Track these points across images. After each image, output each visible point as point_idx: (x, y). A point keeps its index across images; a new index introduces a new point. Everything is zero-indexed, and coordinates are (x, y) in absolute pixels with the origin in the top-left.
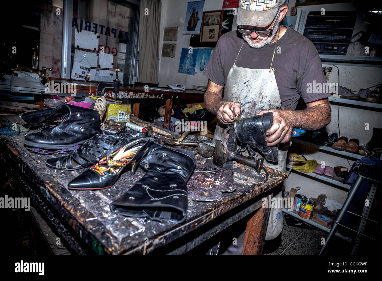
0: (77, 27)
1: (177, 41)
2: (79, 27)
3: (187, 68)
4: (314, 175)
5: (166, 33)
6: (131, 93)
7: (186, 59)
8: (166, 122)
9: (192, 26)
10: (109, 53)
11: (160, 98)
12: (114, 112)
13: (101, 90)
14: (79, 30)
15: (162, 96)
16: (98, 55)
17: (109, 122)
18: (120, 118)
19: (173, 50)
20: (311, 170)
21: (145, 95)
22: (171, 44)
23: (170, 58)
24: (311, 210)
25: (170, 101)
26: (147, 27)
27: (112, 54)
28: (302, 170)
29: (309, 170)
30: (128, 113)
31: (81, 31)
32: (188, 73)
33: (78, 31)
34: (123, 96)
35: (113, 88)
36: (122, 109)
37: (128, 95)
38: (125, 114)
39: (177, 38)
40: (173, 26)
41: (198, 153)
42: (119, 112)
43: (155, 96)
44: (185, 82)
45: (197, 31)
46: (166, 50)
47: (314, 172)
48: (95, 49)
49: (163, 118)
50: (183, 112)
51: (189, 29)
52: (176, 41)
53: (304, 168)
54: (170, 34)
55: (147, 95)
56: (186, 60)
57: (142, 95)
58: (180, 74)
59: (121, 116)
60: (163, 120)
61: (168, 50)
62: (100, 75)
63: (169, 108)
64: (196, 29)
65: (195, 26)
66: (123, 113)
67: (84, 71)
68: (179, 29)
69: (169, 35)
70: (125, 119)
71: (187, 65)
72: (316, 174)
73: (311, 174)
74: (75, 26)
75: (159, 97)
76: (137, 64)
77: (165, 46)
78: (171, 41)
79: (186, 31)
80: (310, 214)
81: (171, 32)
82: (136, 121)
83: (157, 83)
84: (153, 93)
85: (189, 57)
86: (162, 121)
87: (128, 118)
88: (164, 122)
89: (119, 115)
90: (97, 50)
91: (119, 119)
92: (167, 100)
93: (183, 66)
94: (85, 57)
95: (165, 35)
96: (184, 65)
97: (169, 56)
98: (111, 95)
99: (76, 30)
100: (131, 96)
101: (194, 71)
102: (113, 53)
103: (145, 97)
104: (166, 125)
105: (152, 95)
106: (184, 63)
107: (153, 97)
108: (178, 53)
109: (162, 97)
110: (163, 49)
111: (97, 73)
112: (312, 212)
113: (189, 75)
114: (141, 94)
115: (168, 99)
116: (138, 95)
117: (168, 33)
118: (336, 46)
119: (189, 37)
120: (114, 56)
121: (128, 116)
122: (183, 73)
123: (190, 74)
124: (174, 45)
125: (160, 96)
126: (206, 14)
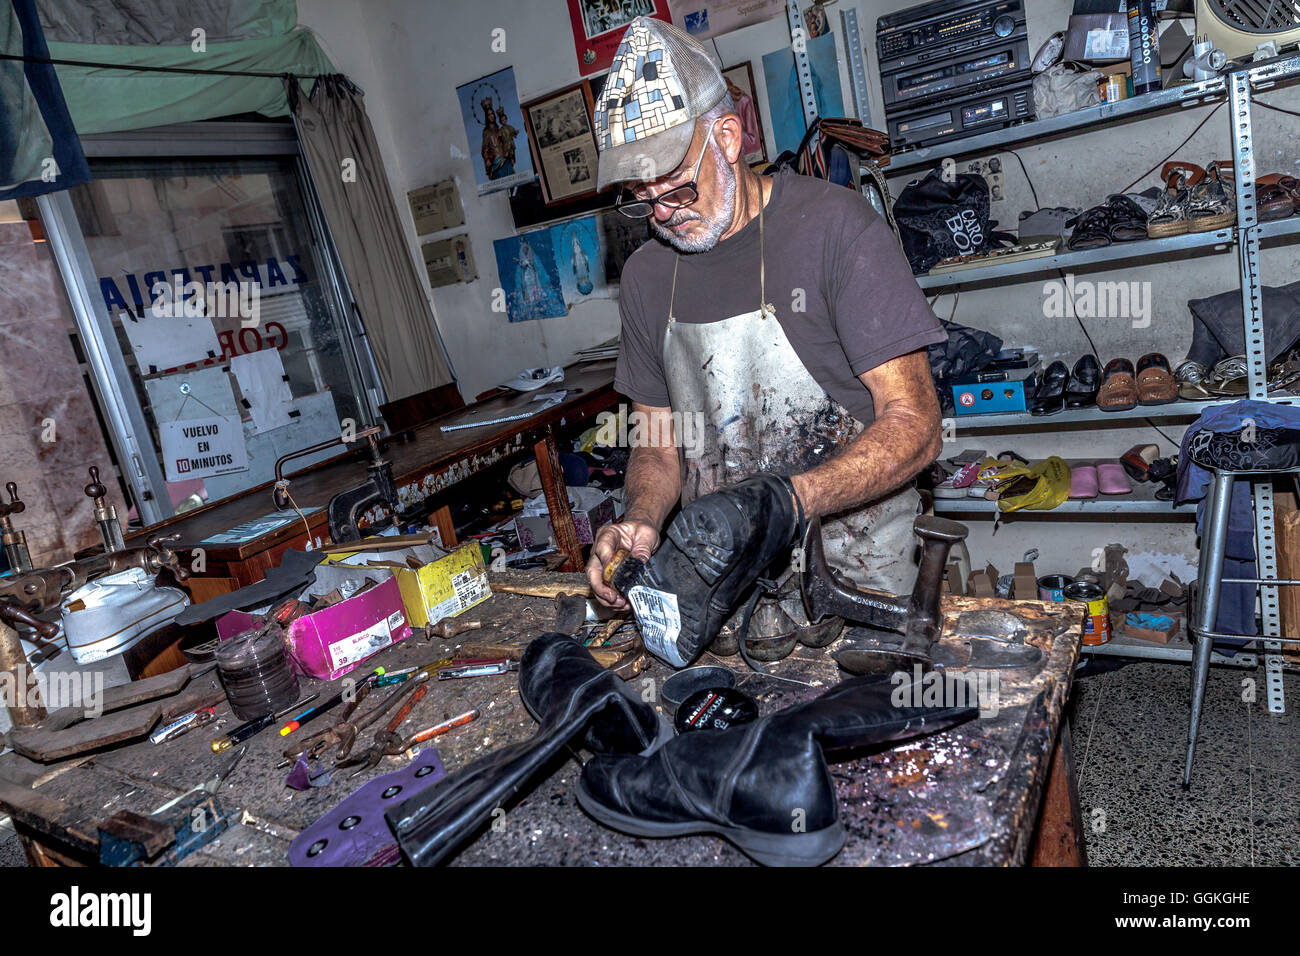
0: (124, 306)
1: (467, 222)
2: (132, 305)
3: (532, 299)
4: (1075, 507)
5: (420, 208)
6: (429, 479)
7: (519, 270)
8: (559, 513)
9: (499, 160)
10: (260, 348)
11: (514, 449)
12: (439, 589)
13: (345, 520)
14: (135, 313)
15: (518, 441)
16: (226, 369)
17: (442, 630)
18: (464, 598)
19: (462, 256)
21: (470, 462)
22: (450, 239)
23: (464, 284)
24: (1105, 613)
25: (547, 444)
27: (273, 346)
28: (1034, 507)
29: (1054, 495)
30: (479, 571)
31: (141, 314)
32: (544, 315)
33: (133, 318)
34: (407, 499)
35: (378, 493)
36: (458, 566)
37: (420, 488)
38: (473, 577)
39: (463, 213)
40: (432, 180)
42: (453, 578)
43: (500, 450)
44: (544, 345)
45: (523, 172)
46: (438, 265)
47: (1070, 498)
48: (211, 354)
49: (542, 497)
51: (493, 173)
52: (463, 223)
54: (433, 207)
55: (476, 461)
56: (522, 277)
57: (460, 466)
58: (515, 324)
59: (463, 590)
60: (545, 511)
61: (448, 261)
62: (260, 430)
63: (553, 465)
64: (515, 167)
65: (510, 158)
66: (465, 578)
67: (203, 439)
68: (458, 181)
69: (432, 213)
70: (478, 591)
71: (530, 292)
72: (1080, 502)
74: (115, 306)
75: (511, 448)
76: (362, 344)
77: (433, 253)
78: (445, 228)
79: (487, 184)
80: (1104, 625)
81: (435, 200)
82: (512, 585)
83: (451, 381)
84: (489, 446)
85: (527, 262)
86: (542, 515)
87: (483, 586)
88: (551, 514)
89: (455, 589)
90: (219, 352)
91: (460, 602)
92: (536, 446)
93: (518, 299)
94: (189, 395)
95: (417, 218)
96: (520, 295)
97: (459, 281)
99: (124, 317)
100: (430, 488)
101: (562, 302)
102: (272, 341)
103: (471, 468)
104: (562, 523)
105: (488, 454)
106: (518, 286)
107: (496, 456)
108: (485, 261)
109: (520, 445)
110: (427, 263)
111: (246, 431)
112: (1108, 616)
113: (548, 321)
114: (456, 465)
115: (539, 439)
116: (451, 473)
117: (425, 208)
119: (503, 197)
120: (279, 349)
121: (484, 579)
122: (525, 319)
123: (552, 316)
124: (463, 239)
125: (514, 444)
126: (532, 110)
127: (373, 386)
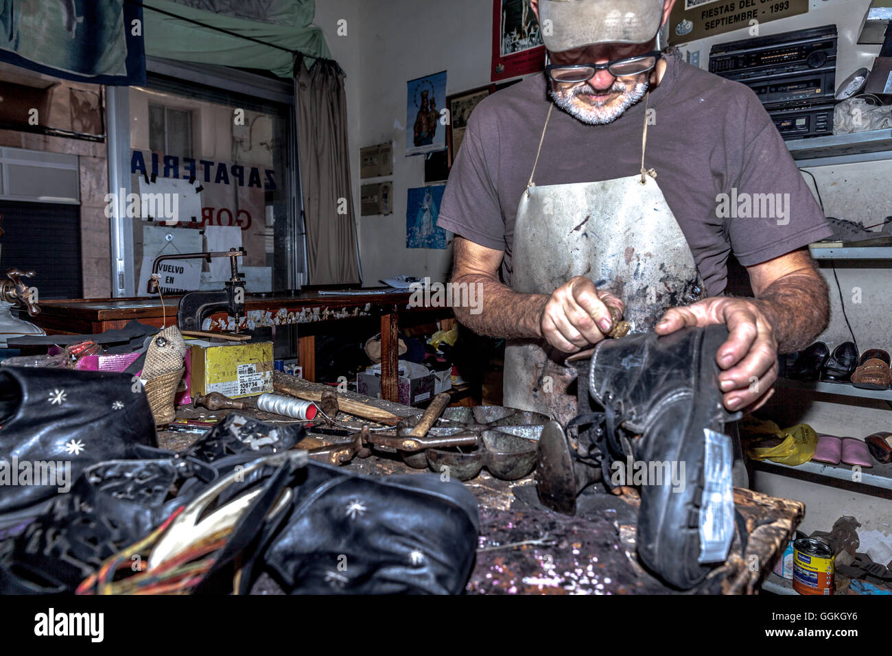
0: (144, 172)
1: (394, 174)
2: (149, 171)
3: (425, 233)
4: (817, 469)
5: (366, 160)
6: (282, 312)
7: (420, 212)
8: (387, 374)
9: (424, 134)
10: (230, 224)
11: (361, 314)
12: (223, 370)
13: (193, 314)
14: (150, 178)
15: (367, 308)
16: (202, 233)
17: (207, 401)
18: (244, 385)
19: (385, 196)
20: (803, 455)
21: (322, 310)
22: (380, 184)
23: (383, 216)
24: (830, 572)
25: (391, 319)
26: (316, 151)
27: (239, 225)
28: (778, 460)
30: (265, 367)
31: (154, 180)
32: (431, 246)
33: (147, 181)
34: (259, 321)
35: (227, 302)
36: (247, 357)
37: (273, 317)
38: (258, 371)
39: (392, 167)
40: (378, 142)
41: (485, 468)
42: (240, 366)
43: (350, 310)
44: (426, 267)
45: (439, 144)
46: (369, 200)
47: (813, 460)
48: (194, 219)
49: (380, 365)
50: (431, 343)
51: (419, 141)
52: (391, 174)
53: (784, 452)
54: (375, 160)
55: (327, 312)
56: (421, 217)
57: (312, 311)
58: (410, 249)
59: (246, 379)
60: (379, 372)
61: (376, 197)
62: (212, 280)
63: (392, 337)
64: (434, 140)
65: (432, 133)
66: (250, 370)
67: (171, 275)
68: (394, 145)
69: (372, 164)
70: (260, 384)
71: (424, 228)
72: (821, 465)
73: (805, 464)
74: (138, 171)
75: (359, 312)
76: (302, 241)
77: (367, 191)
78: (379, 175)
79: (413, 148)
80: (828, 583)
81: (376, 156)
82: (290, 388)
83: (357, 282)
84: (343, 303)
85: (426, 206)
86: (377, 375)
87: (266, 382)
88: (381, 375)
89: (239, 376)
90: (199, 220)
91: (239, 388)
92: (383, 317)
93: (416, 231)
94: (170, 242)
95: (363, 166)
96: (418, 229)
97: (380, 213)
98: (227, 323)
99: (141, 179)
100: (282, 319)
101: (445, 238)
102: (239, 223)
103: (321, 316)
104: (388, 382)
105: (340, 310)
106: (418, 223)
107: (345, 314)
108: (399, 203)
109: (368, 312)
110: (362, 198)
111: (203, 277)
112: (833, 576)
113: (432, 250)
114: (308, 310)
115: (385, 313)
116: (303, 314)
117: (369, 161)
118: (800, 115)
119: (421, 160)
120: (243, 229)
121: (268, 375)
122: (417, 246)
123: (435, 248)
124: (387, 185)
125: (362, 308)
126: (453, 101)
127: (301, 271)
